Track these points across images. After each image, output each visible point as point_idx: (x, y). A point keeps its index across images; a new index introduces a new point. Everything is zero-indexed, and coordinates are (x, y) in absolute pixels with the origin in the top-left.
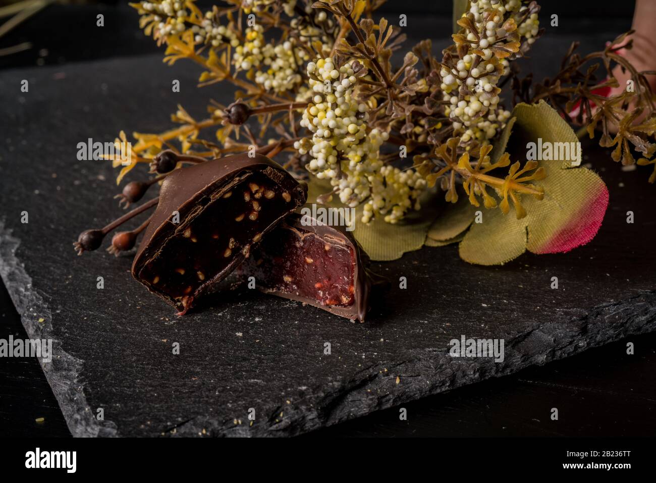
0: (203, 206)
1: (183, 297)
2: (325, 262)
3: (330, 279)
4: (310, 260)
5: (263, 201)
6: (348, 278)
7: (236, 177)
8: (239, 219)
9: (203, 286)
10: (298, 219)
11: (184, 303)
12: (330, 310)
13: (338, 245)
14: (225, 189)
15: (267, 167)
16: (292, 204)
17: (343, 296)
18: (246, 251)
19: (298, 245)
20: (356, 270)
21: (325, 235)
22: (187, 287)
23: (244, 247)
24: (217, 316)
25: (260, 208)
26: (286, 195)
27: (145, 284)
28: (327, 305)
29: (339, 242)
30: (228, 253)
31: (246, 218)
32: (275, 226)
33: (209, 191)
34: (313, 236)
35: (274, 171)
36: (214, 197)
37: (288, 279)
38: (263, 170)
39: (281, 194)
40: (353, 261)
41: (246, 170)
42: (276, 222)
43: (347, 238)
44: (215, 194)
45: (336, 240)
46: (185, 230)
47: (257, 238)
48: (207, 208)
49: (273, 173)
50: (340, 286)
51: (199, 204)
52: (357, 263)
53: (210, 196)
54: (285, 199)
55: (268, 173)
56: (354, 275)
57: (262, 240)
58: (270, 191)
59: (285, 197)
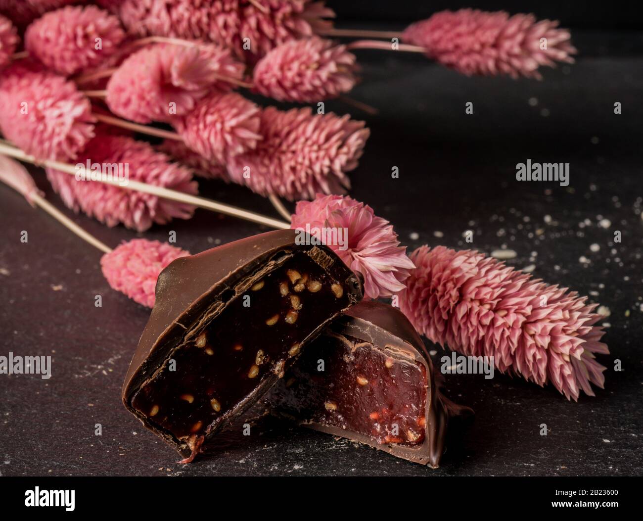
0: (225, 301)
1: (191, 436)
2: (385, 384)
3: (391, 407)
4: (363, 381)
5: (304, 295)
6: (417, 406)
7: (271, 260)
8: (271, 322)
9: (218, 420)
10: (348, 323)
11: (191, 445)
12: (390, 451)
13: (405, 361)
14: (256, 277)
15: (313, 247)
16: (344, 301)
17: (409, 432)
18: (278, 368)
19: (346, 359)
20: (429, 395)
21: (387, 346)
22: (196, 422)
23: (275, 363)
24: (238, 464)
25: (301, 306)
26: (337, 288)
27: (139, 416)
28: (386, 444)
29: (406, 356)
30: (254, 373)
31: (282, 321)
32: (319, 333)
33: (234, 280)
34: (369, 347)
35: (322, 253)
36: (239, 289)
37: (331, 406)
38: (307, 251)
39: (330, 286)
40: (425, 383)
41: (285, 251)
42: (321, 328)
43: (417, 351)
44: (241, 284)
45: (402, 354)
46: (198, 336)
47: (294, 350)
48: (231, 304)
49: (320, 256)
50: (406, 417)
51: (219, 300)
52: (430, 386)
53: (235, 288)
54: (336, 293)
55: (313, 255)
56: (425, 402)
57: (300, 354)
58: (315, 281)
59: (335, 290)
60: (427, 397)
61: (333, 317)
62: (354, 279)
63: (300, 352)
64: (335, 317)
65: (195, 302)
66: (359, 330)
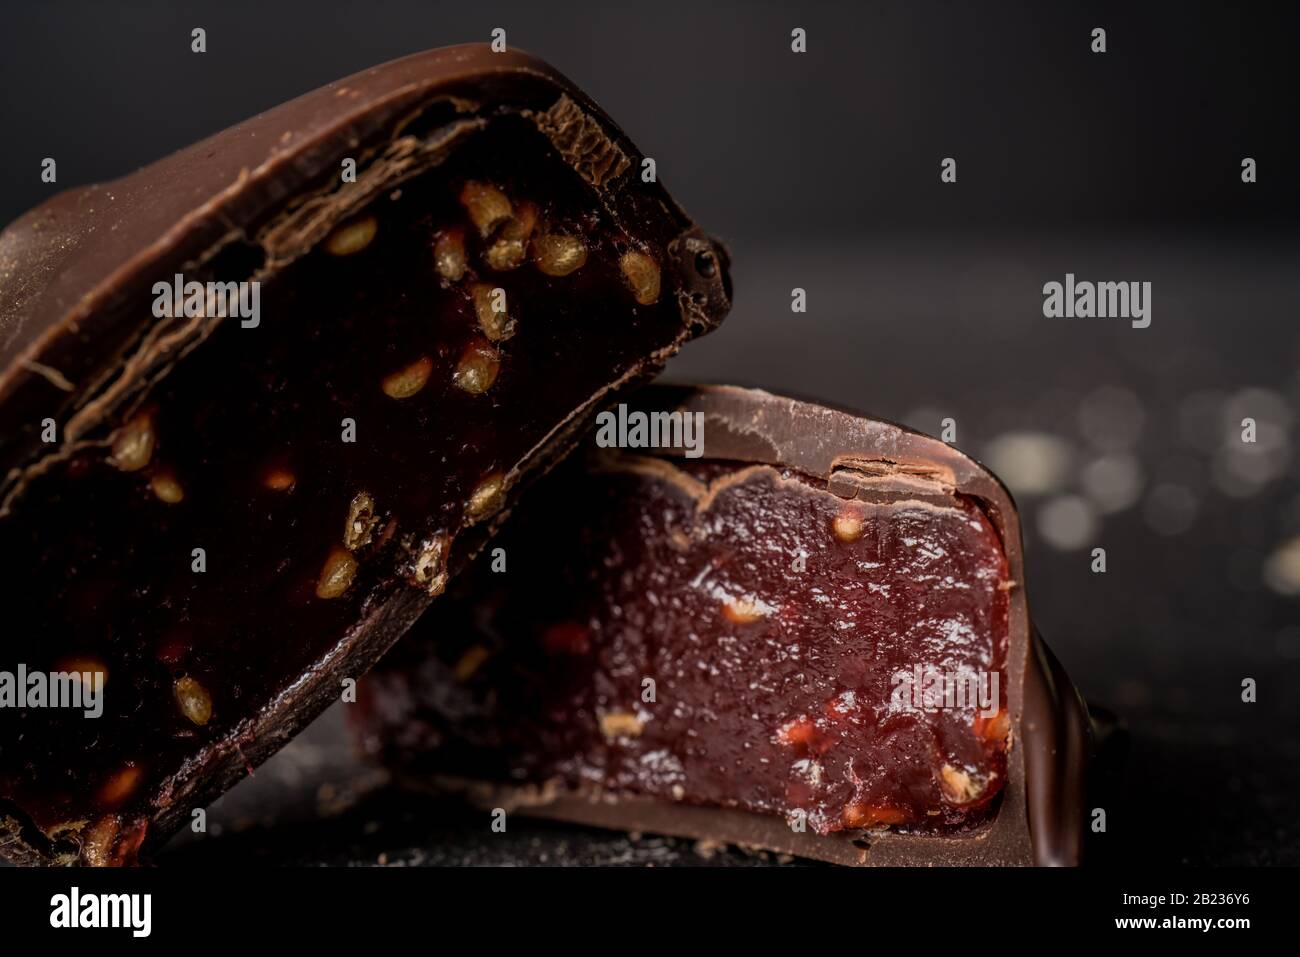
4: (746, 608)
5: (523, 281)
7: (404, 134)
8: (403, 387)
9: (202, 757)
12: (858, 859)
13: (913, 504)
14: (343, 200)
15: (556, 98)
16: (664, 321)
17: (947, 769)
18: (428, 561)
19: (678, 541)
20: (1017, 618)
21: (837, 462)
22: (119, 769)
23: (417, 545)
25: (512, 326)
29: (918, 483)
30: (337, 578)
31: (441, 383)
32: (571, 439)
33: (262, 204)
34: (763, 481)
35: (588, 124)
36: (280, 240)
38: (535, 113)
39: (615, 255)
40: (1001, 571)
41: (454, 100)
42: (579, 422)
43: (965, 456)
44: (290, 221)
45: (901, 478)
46: (121, 425)
47: (483, 497)
49: (581, 137)
52: (1022, 583)
53: (263, 237)
54: (637, 287)
55: (557, 129)
56: (1006, 646)
57: (508, 512)
58: (561, 234)
59: (634, 274)
60: (1010, 625)
61: (626, 376)
62: (698, 243)
63: (507, 505)
64: (630, 379)
65: (107, 284)
66: (725, 426)
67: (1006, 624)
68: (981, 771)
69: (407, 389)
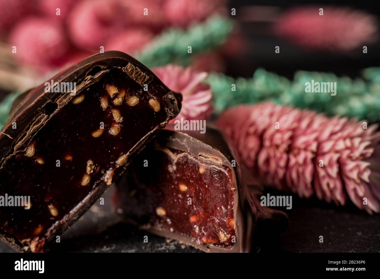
0: (48, 113)
1: (32, 239)
2: (200, 189)
3: (205, 209)
4: (183, 188)
5: (124, 108)
6: (226, 208)
7: (88, 75)
10: (171, 137)
11: (33, 247)
12: (208, 251)
13: (214, 166)
15: (127, 63)
16: (162, 115)
17: (220, 232)
18: (108, 177)
19: (170, 169)
20: (236, 197)
21: (199, 154)
22: (37, 227)
23: (105, 172)
25: (121, 119)
26: (153, 102)
28: (204, 244)
29: (215, 161)
30: (86, 181)
31: (106, 133)
32: (144, 145)
33: (55, 94)
34: (186, 157)
35: (136, 69)
36: (60, 101)
37: (161, 212)
38: (122, 68)
39: (147, 100)
40: (232, 185)
41: (100, 66)
42: (145, 141)
43: (224, 156)
44: (62, 97)
45: (212, 160)
46: (27, 146)
47: (121, 160)
48: (54, 116)
49: (135, 72)
50: (218, 219)
51: (42, 112)
52: (237, 188)
53: (56, 101)
54: (153, 107)
55: (128, 71)
56: (233, 204)
57: (128, 164)
58: (133, 96)
59: (153, 105)
60: (234, 199)
61: (154, 129)
62: (171, 96)
63: (128, 162)
64: (156, 130)
66: (179, 142)
67: (233, 198)
68: (228, 234)
69: (98, 135)
